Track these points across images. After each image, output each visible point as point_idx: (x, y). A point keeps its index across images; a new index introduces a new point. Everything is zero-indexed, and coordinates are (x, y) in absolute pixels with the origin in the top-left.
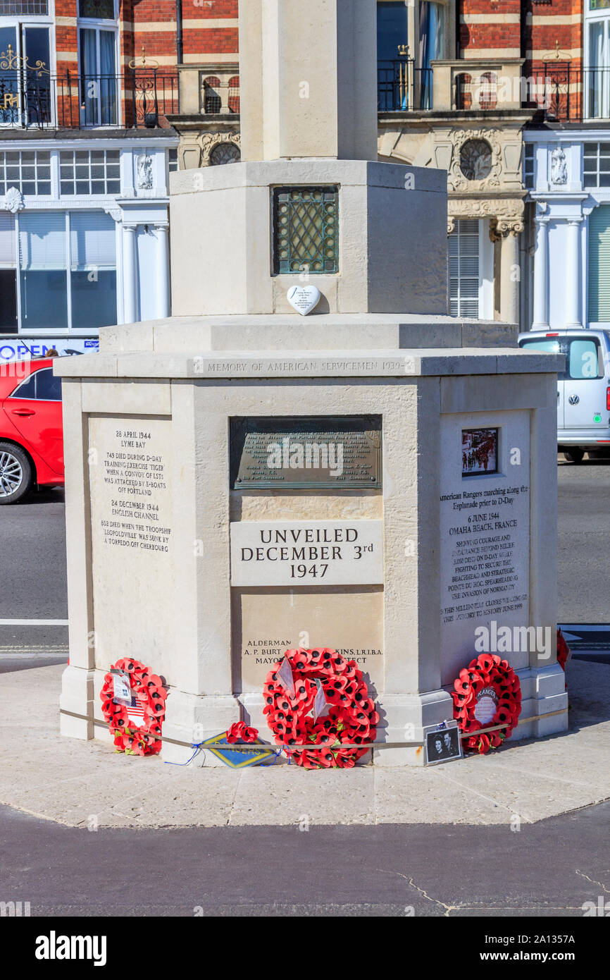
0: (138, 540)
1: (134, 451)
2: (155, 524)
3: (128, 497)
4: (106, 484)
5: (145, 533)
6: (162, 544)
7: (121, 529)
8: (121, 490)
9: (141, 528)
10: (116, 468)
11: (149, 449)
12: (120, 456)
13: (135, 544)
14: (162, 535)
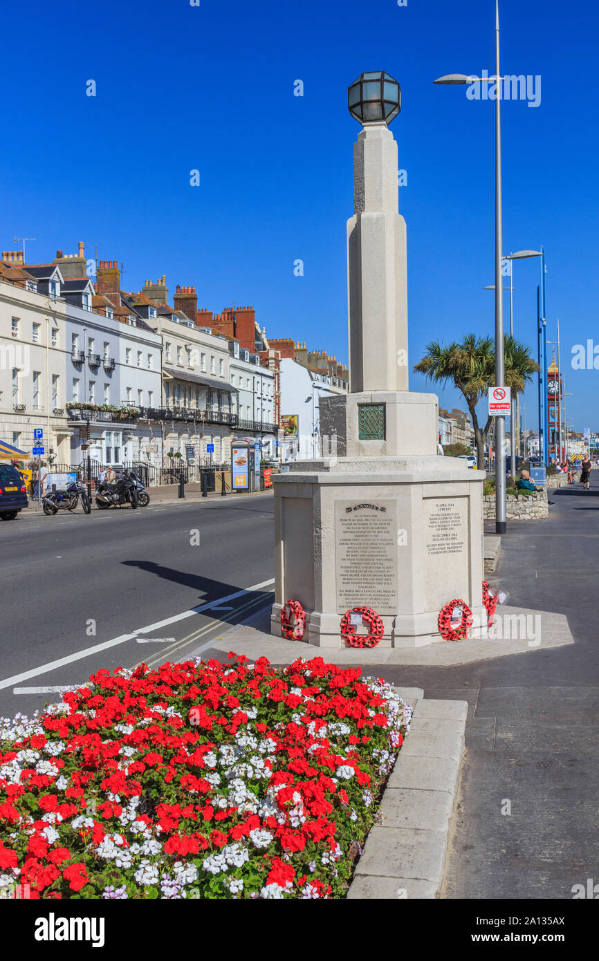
0: (447, 549)
1: (446, 512)
2: (456, 541)
3: (441, 532)
4: (429, 528)
5: (451, 546)
6: (459, 549)
7: (437, 547)
8: (438, 530)
9: (448, 544)
10: (435, 521)
11: (453, 511)
12: (437, 515)
13: (444, 552)
14: (459, 545)
